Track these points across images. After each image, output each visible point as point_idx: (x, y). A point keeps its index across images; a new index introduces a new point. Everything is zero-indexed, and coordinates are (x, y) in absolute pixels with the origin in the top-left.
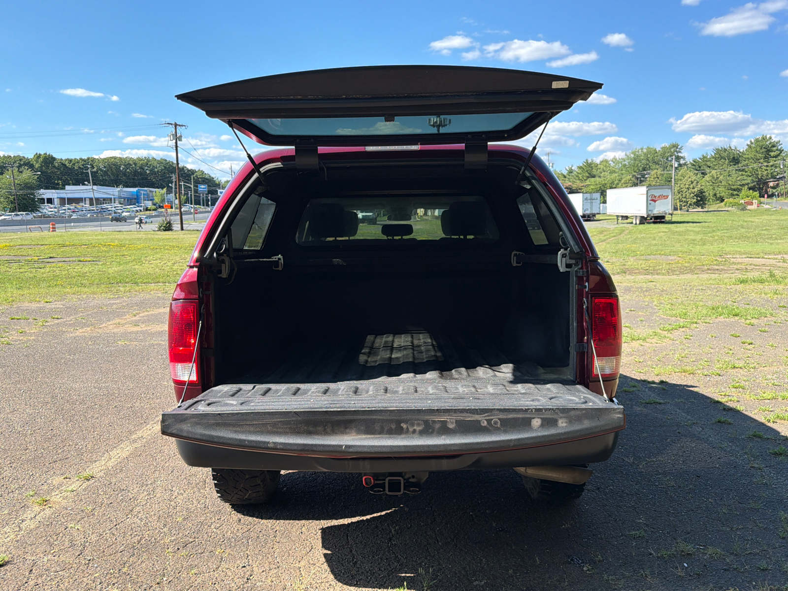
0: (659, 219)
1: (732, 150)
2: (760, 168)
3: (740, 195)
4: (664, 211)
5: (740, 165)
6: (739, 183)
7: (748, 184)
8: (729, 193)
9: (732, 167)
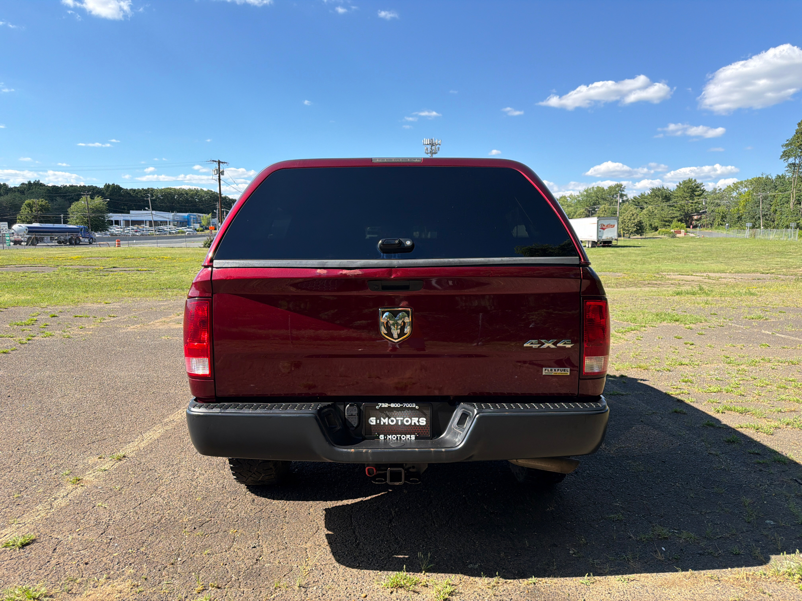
0: (607, 244)
1: (664, 189)
2: (687, 204)
3: (671, 225)
4: (611, 237)
5: (671, 202)
6: (670, 216)
7: (677, 217)
8: (662, 223)
9: (664, 203)
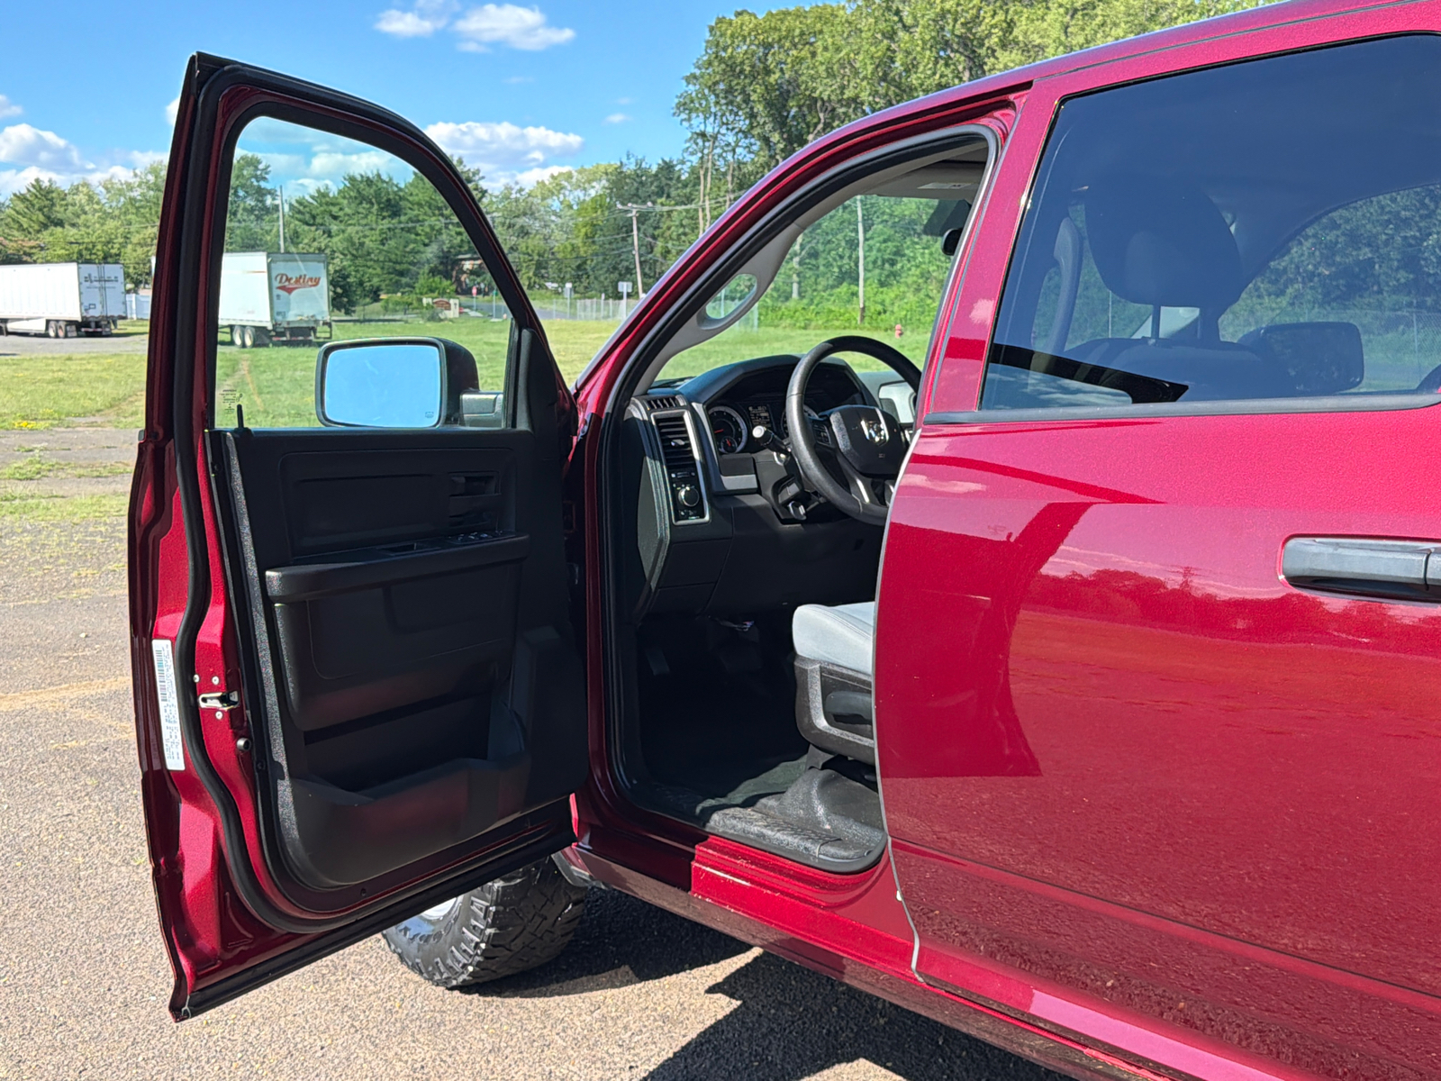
0: (299, 335)
1: (383, 182)
2: (447, 228)
3: (416, 285)
4: (313, 316)
6: (410, 259)
7: (428, 262)
8: (391, 280)
9: (385, 221)
